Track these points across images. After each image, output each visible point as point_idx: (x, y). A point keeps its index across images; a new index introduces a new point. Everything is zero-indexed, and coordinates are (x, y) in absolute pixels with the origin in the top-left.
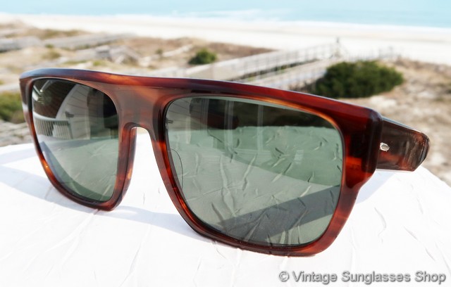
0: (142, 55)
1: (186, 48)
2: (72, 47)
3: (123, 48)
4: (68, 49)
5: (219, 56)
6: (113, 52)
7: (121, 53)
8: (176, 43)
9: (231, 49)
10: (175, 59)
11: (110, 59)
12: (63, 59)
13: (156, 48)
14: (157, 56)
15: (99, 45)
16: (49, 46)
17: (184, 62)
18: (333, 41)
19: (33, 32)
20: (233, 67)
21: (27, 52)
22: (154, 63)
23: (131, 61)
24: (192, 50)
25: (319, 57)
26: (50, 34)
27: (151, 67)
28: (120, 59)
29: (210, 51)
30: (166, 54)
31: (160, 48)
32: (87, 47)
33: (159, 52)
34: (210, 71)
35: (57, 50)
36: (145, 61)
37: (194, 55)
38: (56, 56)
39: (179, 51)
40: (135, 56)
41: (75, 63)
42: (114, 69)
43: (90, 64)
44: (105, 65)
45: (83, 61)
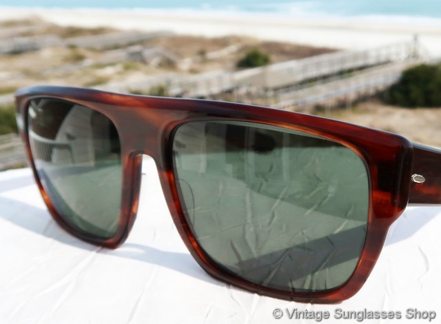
0: (181, 56)
1: (233, 48)
2: (98, 46)
3: (159, 49)
4: (92, 49)
5: (273, 57)
6: (147, 53)
7: (157, 54)
8: (222, 43)
9: (287, 49)
10: (220, 61)
11: (144, 61)
12: (88, 62)
13: (197, 48)
14: (199, 58)
15: (131, 44)
16: (72, 47)
17: (231, 65)
18: (409, 38)
19: (53, 30)
20: (290, 71)
21: (47, 54)
22: (197, 66)
23: (169, 64)
24: (240, 51)
25: (393, 57)
26: (73, 32)
27: (193, 71)
28: (155, 61)
29: (263, 51)
30: (212, 55)
31: (202, 48)
32: (116, 47)
33: (202, 53)
34: (262, 76)
35: (82, 51)
36: (186, 64)
37: (242, 56)
38: (79, 58)
39: (225, 53)
40: (172, 57)
41: (101, 66)
42: (147, 73)
43: (119, 68)
44: (136, 69)
45: (112, 64)
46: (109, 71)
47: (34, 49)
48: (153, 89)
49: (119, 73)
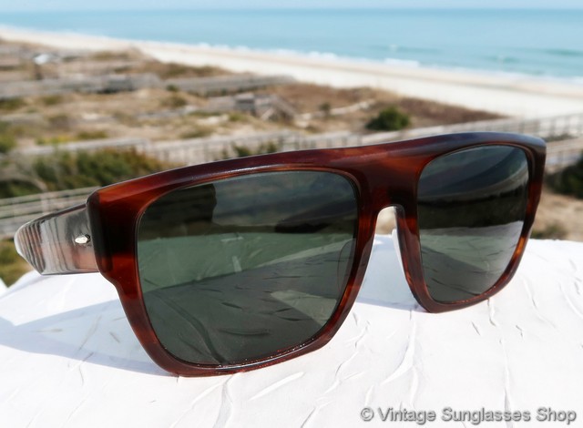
0: (300, 110)
1: (364, 104)
2: (203, 91)
3: (274, 98)
4: (197, 95)
5: (413, 120)
6: (259, 102)
7: (269, 105)
8: (351, 96)
9: (433, 110)
10: (347, 119)
12: (189, 108)
13: (321, 101)
14: (321, 114)
15: (241, 91)
16: (172, 89)
17: (361, 125)
19: (153, 67)
21: (143, 94)
22: (315, 123)
23: (284, 118)
24: (373, 107)
26: (175, 70)
27: (311, 129)
28: (268, 113)
29: (401, 110)
30: (335, 111)
31: (325, 101)
32: (224, 93)
33: (326, 108)
35: (182, 95)
36: (304, 120)
37: (375, 115)
38: (180, 103)
39: (354, 108)
40: (290, 110)
41: (205, 115)
42: (257, 127)
43: (225, 118)
44: (245, 121)
45: (216, 114)
46: (213, 121)
47: (129, 88)
48: (262, 147)
49: (224, 125)
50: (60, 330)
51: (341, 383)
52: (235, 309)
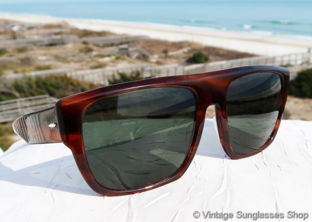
0: (152, 53)
1: (185, 50)
2: (101, 44)
3: (139, 47)
4: (98, 46)
5: (211, 57)
6: (131, 49)
7: (136, 51)
8: (178, 45)
9: (221, 52)
10: (177, 58)
11: (128, 55)
12: (94, 53)
13: (163, 48)
14: (163, 55)
15: (121, 44)
16: (85, 43)
17: (183, 60)
18: (305, 51)
19: (75, 31)
20: (221, 66)
21: (70, 46)
22: (160, 60)
23: (144, 57)
24: (190, 51)
26: (87, 33)
27: (158, 63)
28: (136, 55)
29: (204, 53)
30: (170, 54)
31: (165, 49)
32: (112, 45)
33: (165, 52)
34: (204, 68)
35: (91, 46)
36: (154, 58)
37: (191, 55)
38: (89, 50)
39: (180, 52)
40: (147, 53)
41: (102, 56)
42: (130, 62)
43: (113, 58)
44: (124, 59)
45: (109, 56)
46: (107, 59)
47: (63, 43)
48: (133, 73)
49: (113, 62)
50: (39, 173)
51: (190, 197)
52: (132, 160)
